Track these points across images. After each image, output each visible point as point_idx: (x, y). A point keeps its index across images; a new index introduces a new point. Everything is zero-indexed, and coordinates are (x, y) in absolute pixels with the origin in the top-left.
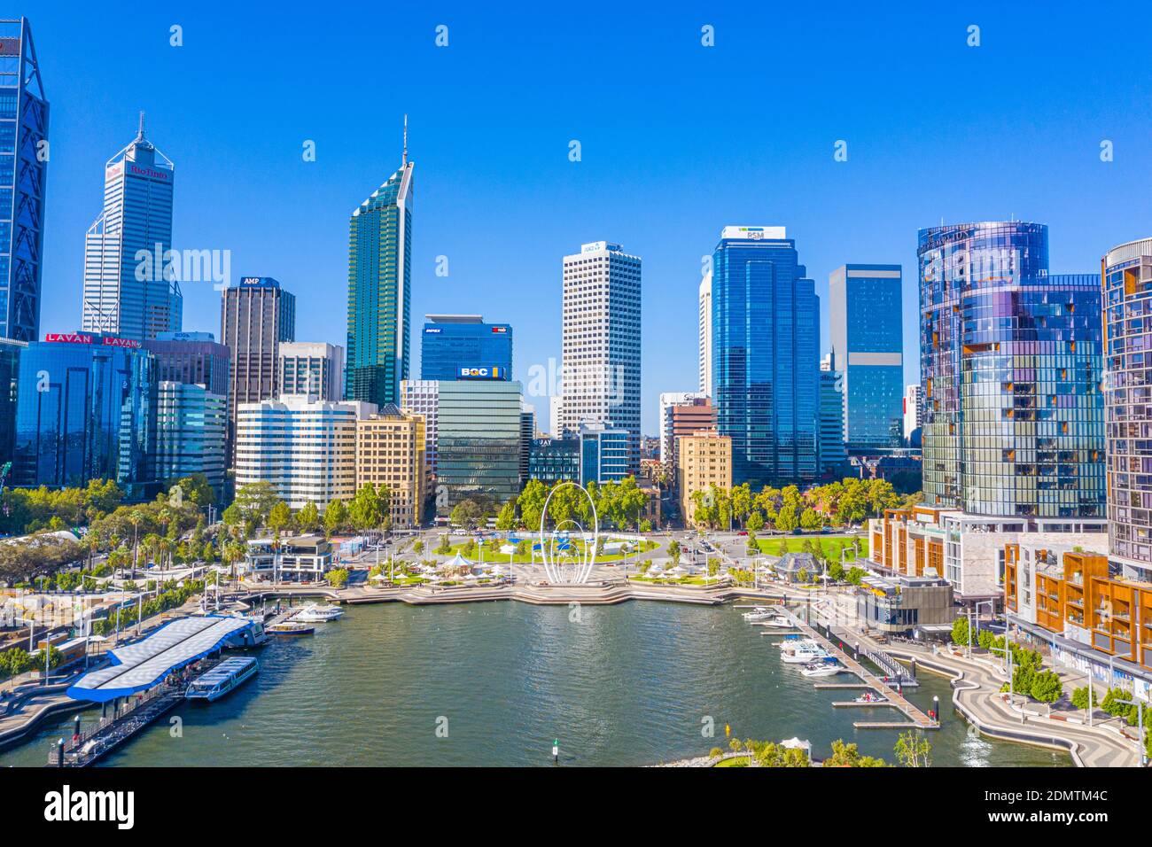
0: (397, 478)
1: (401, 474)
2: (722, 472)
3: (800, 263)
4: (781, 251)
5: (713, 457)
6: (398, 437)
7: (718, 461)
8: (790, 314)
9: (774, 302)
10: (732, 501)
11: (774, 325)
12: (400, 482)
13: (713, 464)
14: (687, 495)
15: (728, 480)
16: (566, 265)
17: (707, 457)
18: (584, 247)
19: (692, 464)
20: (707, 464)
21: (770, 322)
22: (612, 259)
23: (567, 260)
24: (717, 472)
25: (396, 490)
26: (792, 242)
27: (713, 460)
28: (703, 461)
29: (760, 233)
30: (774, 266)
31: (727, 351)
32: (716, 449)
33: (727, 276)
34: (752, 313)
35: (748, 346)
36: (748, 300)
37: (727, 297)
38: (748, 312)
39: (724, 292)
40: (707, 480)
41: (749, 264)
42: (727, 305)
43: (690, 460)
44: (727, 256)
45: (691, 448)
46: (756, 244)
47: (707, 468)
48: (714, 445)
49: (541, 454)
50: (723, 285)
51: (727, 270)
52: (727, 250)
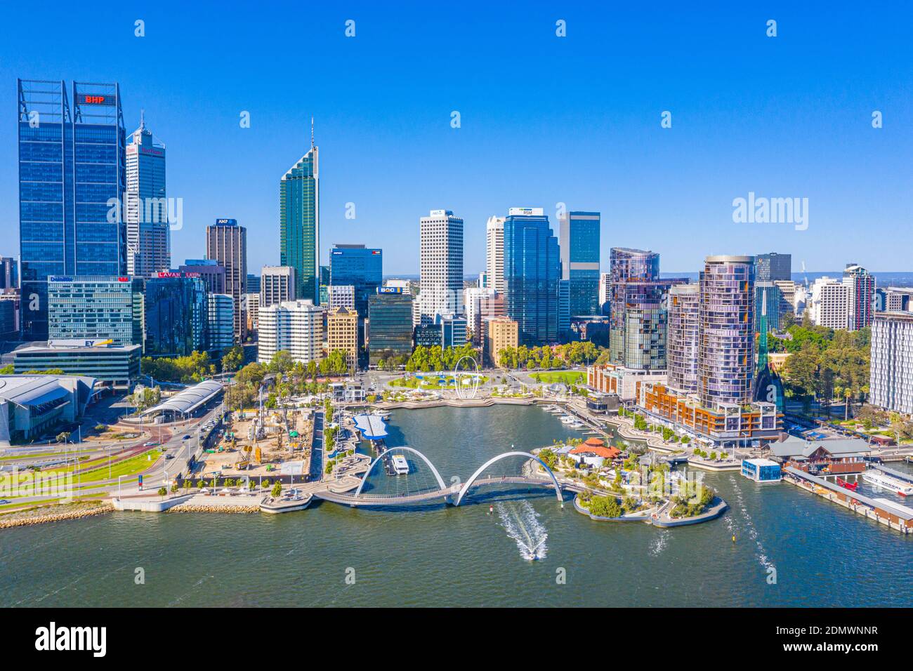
0: (349, 346)
1: (351, 343)
2: (513, 340)
3: (550, 228)
4: (541, 222)
5: (509, 332)
7: (511, 334)
8: (545, 256)
9: (537, 249)
10: (518, 354)
11: (537, 261)
12: (351, 348)
13: (509, 336)
14: (495, 351)
15: (516, 343)
18: (432, 212)
19: (498, 335)
20: (506, 336)
21: (535, 260)
24: (511, 339)
25: (349, 352)
26: (547, 217)
27: (508, 334)
28: (503, 334)
29: (530, 211)
30: (537, 231)
31: (513, 274)
32: (510, 328)
33: (513, 235)
34: (526, 255)
35: (524, 272)
36: (524, 248)
37: (513, 247)
38: (524, 254)
39: (512, 243)
40: (506, 343)
41: (525, 230)
42: (513, 251)
43: (497, 333)
44: (514, 225)
45: (498, 328)
46: (529, 218)
47: (506, 338)
48: (509, 326)
49: (423, 332)
50: (511, 240)
51: (513, 232)
52: (513, 222)
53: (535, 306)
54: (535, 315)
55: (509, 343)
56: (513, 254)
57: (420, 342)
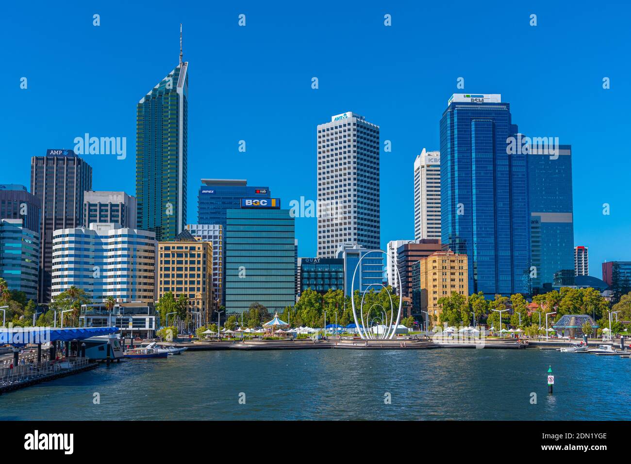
0: (192, 289)
1: (195, 286)
2: (461, 283)
4: (498, 113)
5: (452, 271)
6: (193, 256)
7: (457, 274)
8: (507, 162)
9: (494, 152)
10: (471, 305)
11: (494, 170)
12: (195, 293)
13: (453, 277)
14: (431, 303)
15: (466, 290)
16: (320, 132)
17: (448, 272)
18: (333, 118)
19: (436, 277)
20: (449, 277)
21: (491, 168)
22: (358, 125)
23: (320, 127)
24: (457, 283)
25: (192, 300)
26: (508, 105)
27: (453, 274)
28: (444, 274)
29: (481, 99)
30: (494, 125)
31: (457, 191)
32: (456, 264)
33: (456, 132)
34: (476, 161)
35: (474, 187)
36: (473, 151)
37: (456, 149)
38: (474, 160)
39: (454, 145)
40: (449, 289)
41: (473, 123)
42: (456, 155)
43: (435, 274)
44: (456, 116)
45: (435, 264)
46: (479, 106)
47: (449, 280)
48: (454, 261)
49: (312, 270)
50: (452, 139)
51: (456, 127)
52: (455, 112)
53: (492, 240)
54: (493, 253)
55: (453, 289)
56: (456, 160)
57: (309, 285)
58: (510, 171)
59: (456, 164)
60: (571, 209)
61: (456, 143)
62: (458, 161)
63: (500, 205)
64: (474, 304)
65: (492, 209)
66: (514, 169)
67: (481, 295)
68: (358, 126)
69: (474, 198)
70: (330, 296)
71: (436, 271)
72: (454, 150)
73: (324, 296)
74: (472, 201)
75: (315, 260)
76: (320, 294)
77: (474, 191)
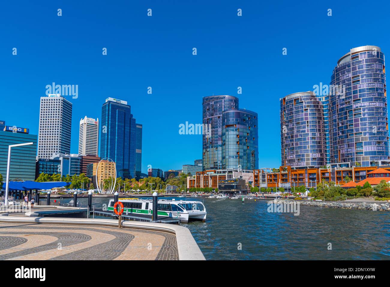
2: (113, 174)
3: (131, 113)
4: (126, 108)
5: (110, 168)
8: (129, 128)
9: (125, 123)
16: (42, 100)
17: (108, 169)
21: (123, 130)
23: (42, 98)
24: (111, 173)
26: (130, 106)
29: (120, 102)
30: (125, 113)
31: (109, 137)
32: (111, 166)
33: (110, 113)
34: (118, 126)
35: (116, 136)
36: (117, 122)
37: (110, 119)
38: (117, 125)
39: (109, 118)
40: (108, 176)
41: (117, 110)
42: (110, 122)
43: (102, 169)
44: (110, 106)
45: (102, 165)
46: (119, 105)
47: (108, 172)
48: (110, 164)
49: (45, 164)
50: (108, 115)
51: (110, 111)
52: (110, 105)
53: (122, 157)
54: (122, 162)
55: (109, 176)
56: (110, 124)
57: (43, 171)
58: (130, 131)
59: (110, 125)
60: (141, 148)
61: (110, 117)
62: (111, 125)
63: (126, 144)
64: (118, 182)
65: (123, 145)
66: (131, 131)
67: (121, 178)
68: (63, 101)
69: (116, 140)
70: (54, 177)
71: (103, 168)
72: (109, 120)
73: (52, 176)
74: (115, 141)
75: (46, 160)
76: (49, 175)
77: (116, 137)
